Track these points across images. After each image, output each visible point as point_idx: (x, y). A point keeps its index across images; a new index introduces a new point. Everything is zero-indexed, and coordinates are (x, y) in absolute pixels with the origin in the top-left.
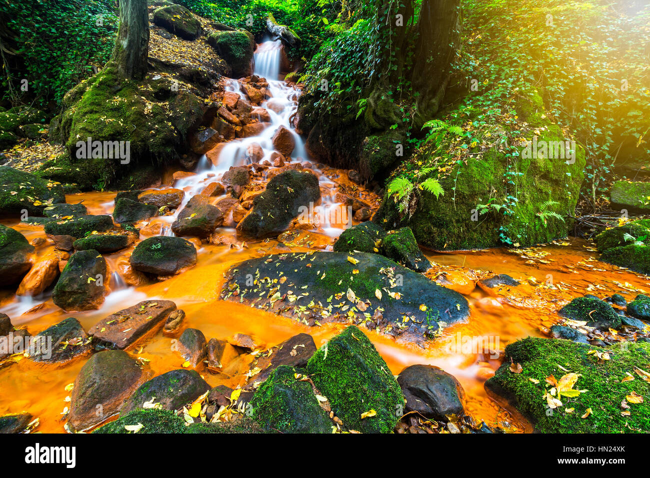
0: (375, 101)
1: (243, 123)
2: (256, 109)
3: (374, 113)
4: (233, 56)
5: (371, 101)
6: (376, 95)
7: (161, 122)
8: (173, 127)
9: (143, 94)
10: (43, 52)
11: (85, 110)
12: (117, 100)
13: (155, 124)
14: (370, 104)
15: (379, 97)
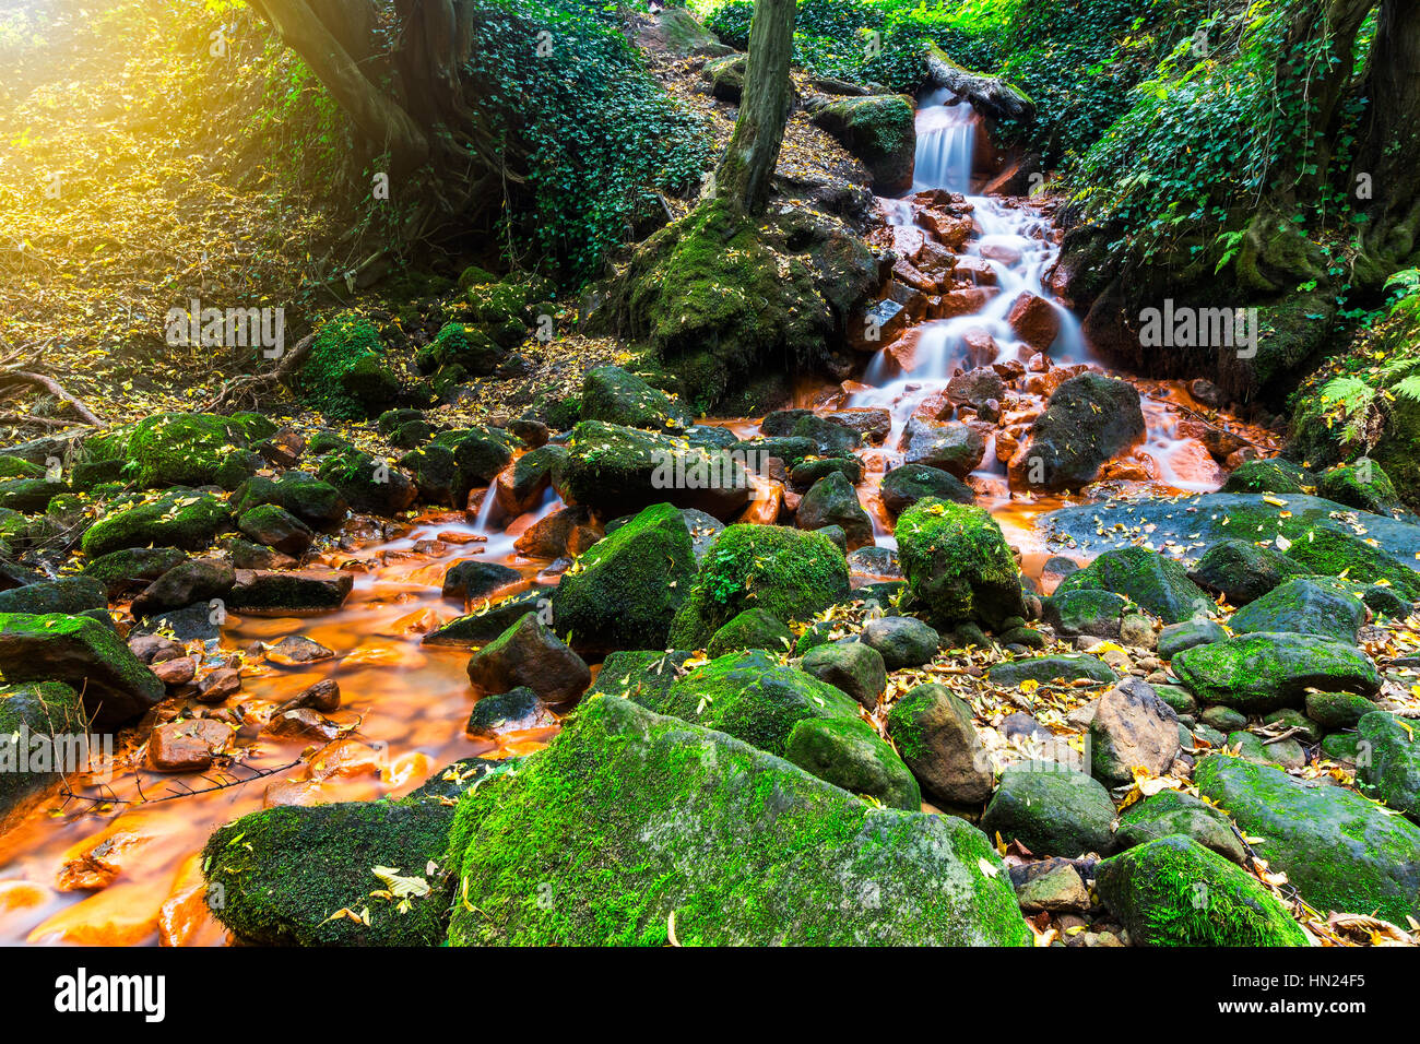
0: (1261, 236)
1: (941, 289)
2: (965, 262)
3: (1260, 260)
4: (881, 149)
5: (1254, 237)
6: (1264, 224)
7: (805, 291)
8: (823, 300)
9: (768, 241)
10: (566, 175)
11: (687, 274)
12: (734, 255)
13: (796, 295)
14: (1250, 241)
15: (1271, 228)
